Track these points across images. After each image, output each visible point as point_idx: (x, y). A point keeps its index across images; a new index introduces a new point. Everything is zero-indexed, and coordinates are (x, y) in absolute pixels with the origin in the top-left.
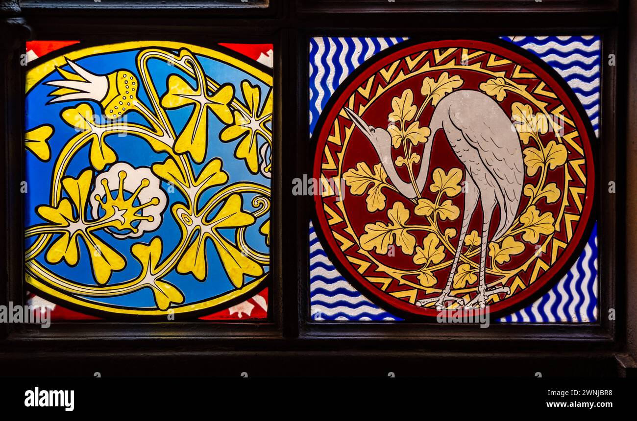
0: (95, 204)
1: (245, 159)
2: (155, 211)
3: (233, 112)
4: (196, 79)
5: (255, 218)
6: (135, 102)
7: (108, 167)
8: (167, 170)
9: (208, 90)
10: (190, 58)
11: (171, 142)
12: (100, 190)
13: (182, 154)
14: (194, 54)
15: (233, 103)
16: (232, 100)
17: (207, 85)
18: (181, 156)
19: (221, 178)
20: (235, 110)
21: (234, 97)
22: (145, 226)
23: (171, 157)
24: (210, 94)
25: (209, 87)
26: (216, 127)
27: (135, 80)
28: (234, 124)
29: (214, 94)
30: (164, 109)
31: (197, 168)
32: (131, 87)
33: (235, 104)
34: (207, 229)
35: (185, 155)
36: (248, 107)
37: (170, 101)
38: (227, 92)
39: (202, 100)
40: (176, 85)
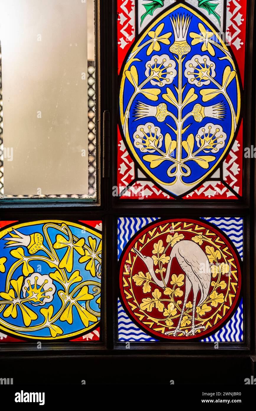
0: (24, 291)
1: (90, 270)
2: (50, 294)
3: (84, 250)
4: (68, 236)
5: (94, 296)
6: (42, 247)
7: (30, 275)
8: (56, 276)
9: (73, 241)
10: (66, 227)
11: (57, 263)
12: (26, 285)
13: (62, 268)
14: (67, 225)
15: (84, 246)
16: (84, 245)
17: (73, 238)
18: (62, 270)
19: (79, 279)
20: (85, 249)
21: (85, 243)
22: (46, 300)
23: (57, 270)
24: (75, 242)
25: (74, 239)
26: (77, 256)
27: (42, 237)
28: (85, 255)
29: (76, 242)
30: (55, 249)
31: (69, 275)
32: (40, 240)
33: (85, 247)
34: (73, 301)
35: (63, 269)
36: (91, 248)
37: (57, 246)
38: (82, 241)
39: (71, 245)
40: (60, 238)
